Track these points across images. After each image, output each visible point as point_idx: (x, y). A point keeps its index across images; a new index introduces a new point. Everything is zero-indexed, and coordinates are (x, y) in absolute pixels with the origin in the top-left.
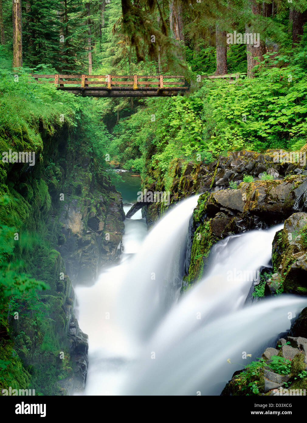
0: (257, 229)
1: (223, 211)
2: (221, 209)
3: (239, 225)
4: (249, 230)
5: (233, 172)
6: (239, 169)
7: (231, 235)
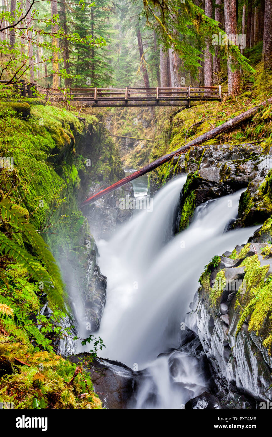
0: (228, 194)
1: (204, 183)
2: (203, 181)
3: (216, 192)
4: (223, 196)
5: (214, 160)
6: (218, 157)
7: (209, 199)
